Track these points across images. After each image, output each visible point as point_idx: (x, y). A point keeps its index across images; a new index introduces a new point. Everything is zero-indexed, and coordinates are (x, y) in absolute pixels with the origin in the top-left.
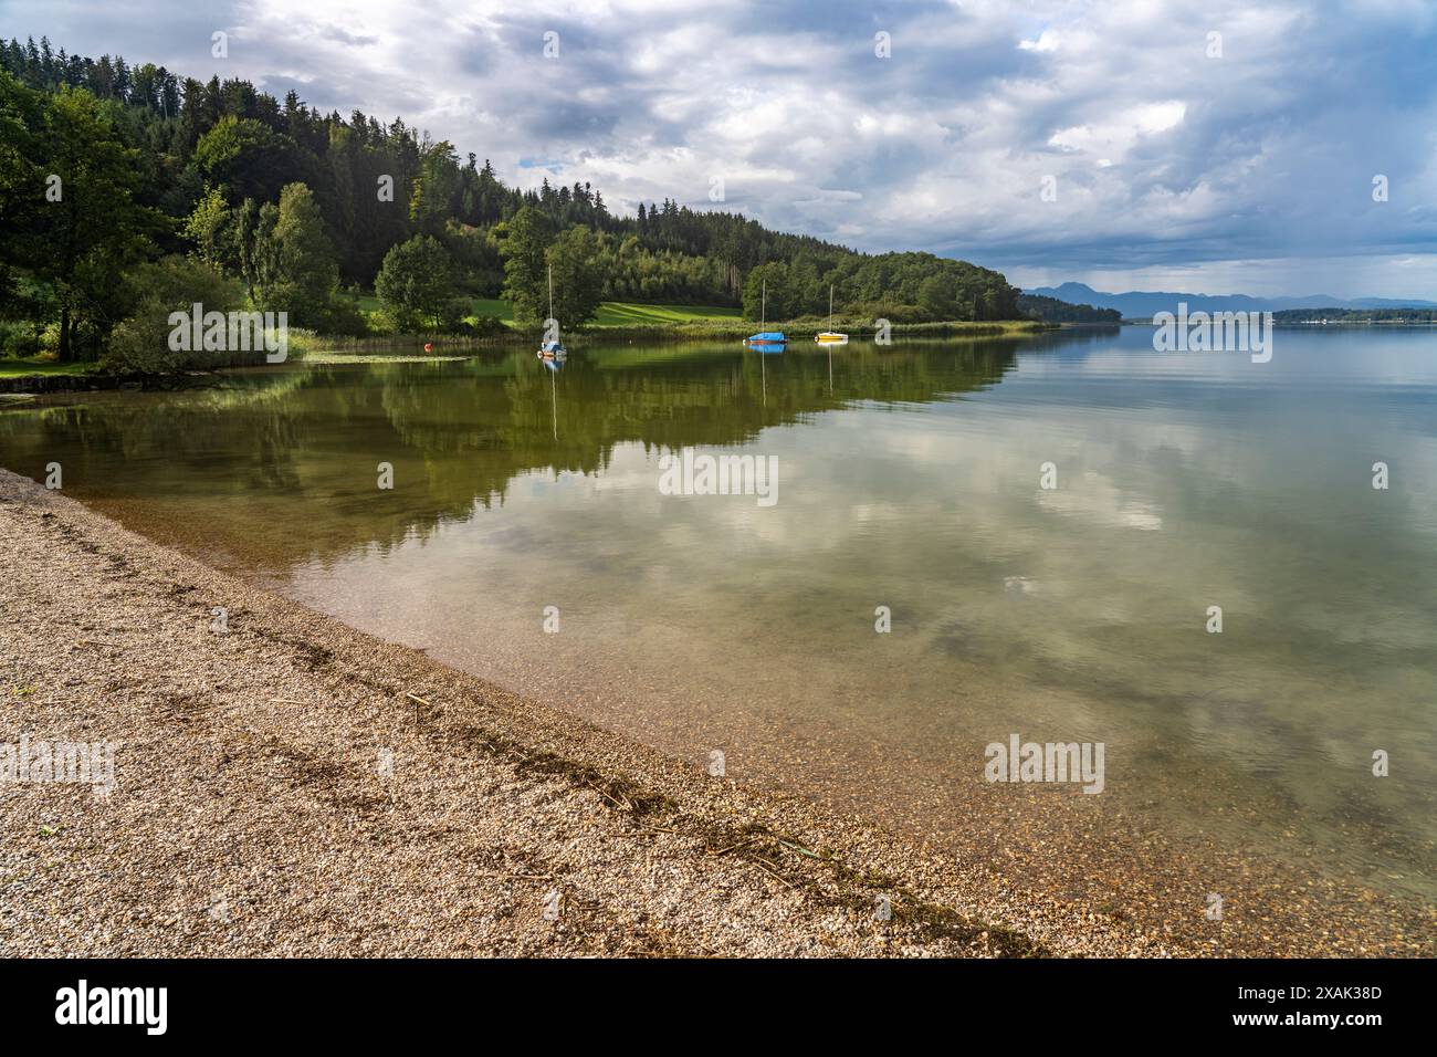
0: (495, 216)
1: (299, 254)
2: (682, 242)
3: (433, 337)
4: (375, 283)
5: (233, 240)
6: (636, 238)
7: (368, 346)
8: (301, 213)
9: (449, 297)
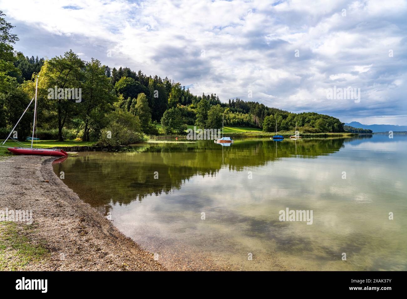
0: (190, 102)
1: (141, 112)
2: (241, 110)
3: (176, 135)
4: (161, 120)
5: (125, 108)
6: (229, 109)
7: (159, 138)
8: (143, 101)
9: (180, 124)
